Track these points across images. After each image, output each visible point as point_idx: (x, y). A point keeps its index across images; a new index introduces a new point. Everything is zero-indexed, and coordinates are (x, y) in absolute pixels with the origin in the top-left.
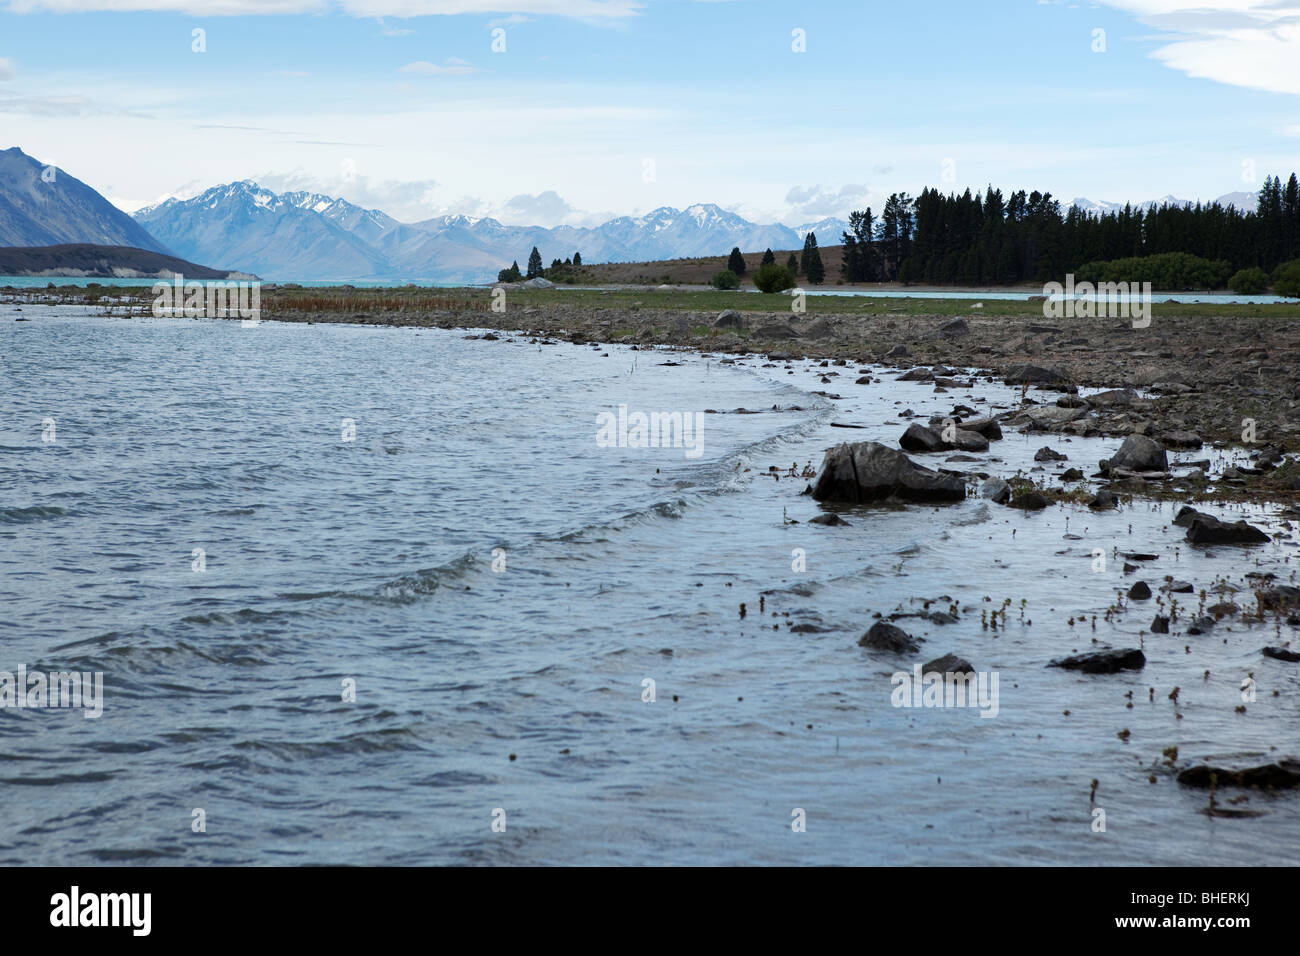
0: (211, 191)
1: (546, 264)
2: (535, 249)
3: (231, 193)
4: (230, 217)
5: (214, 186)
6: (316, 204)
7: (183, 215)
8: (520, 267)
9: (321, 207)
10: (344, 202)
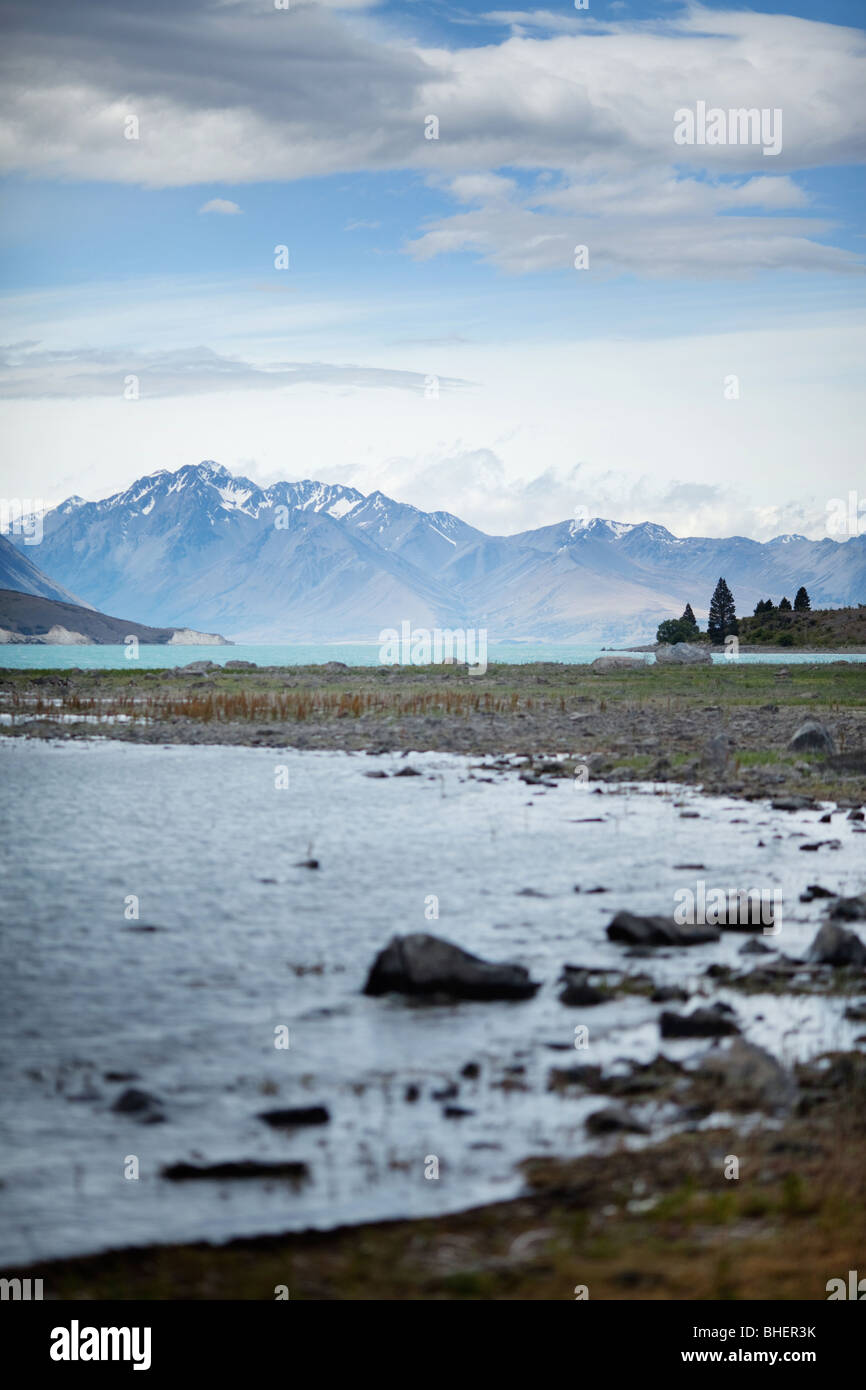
0: (144, 482)
1: (744, 609)
2: (722, 584)
3: (179, 486)
4: (177, 530)
5: (149, 473)
6: (333, 502)
7: (93, 529)
8: (696, 612)
9: (342, 508)
10: (385, 500)
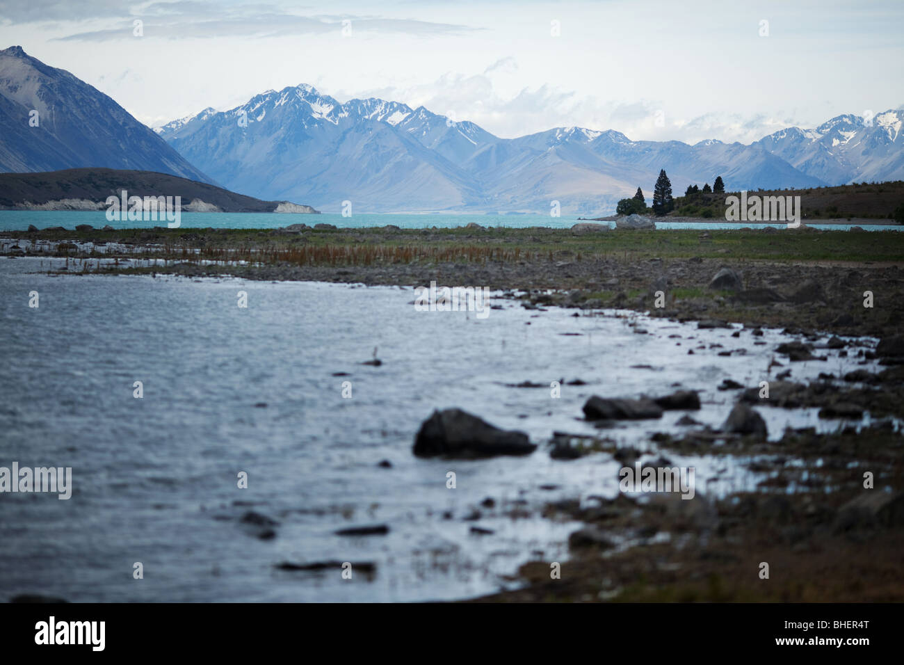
0: (259, 98)
1: (678, 192)
2: (663, 173)
3: (283, 102)
4: (281, 132)
5: (261, 92)
6: (390, 114)
7: (222, 131)
8: (644, 193)
9: (397, 118)
10: (427, 112)
